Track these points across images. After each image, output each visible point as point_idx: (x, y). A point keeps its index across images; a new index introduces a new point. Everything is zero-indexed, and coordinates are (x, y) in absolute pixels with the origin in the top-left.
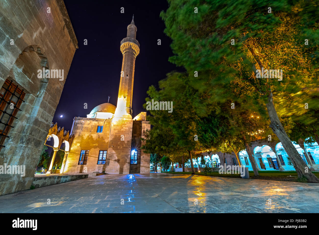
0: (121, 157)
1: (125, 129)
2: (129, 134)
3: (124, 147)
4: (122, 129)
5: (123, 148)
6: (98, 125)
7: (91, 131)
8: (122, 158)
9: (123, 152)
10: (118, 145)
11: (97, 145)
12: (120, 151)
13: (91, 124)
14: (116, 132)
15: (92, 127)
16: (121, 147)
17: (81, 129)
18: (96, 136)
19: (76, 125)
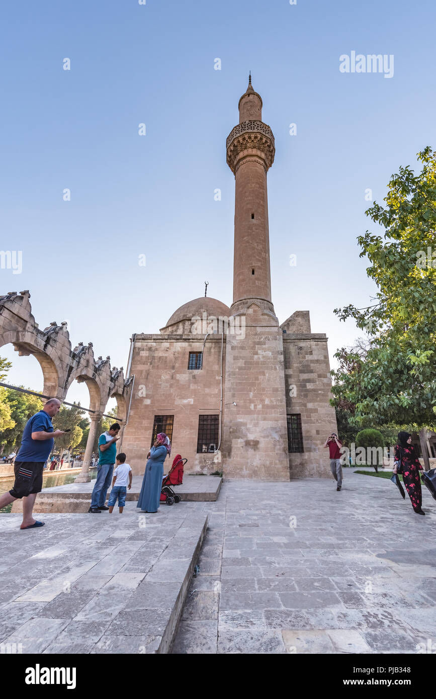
0: (262, 435)
1: (264, 357)
2: (275, 369)
3: (268, 407)
4: (256, 356)
5: (262, 408)
6: (189, 350)
7: (173, 368)
8: (264, 437)
9: (265, 419)
10: (250, 400)
11: (192, 403)
12: (255, 416)
13: (173, 350)
14: (239, 365)
15: (177, 355)
16: (260, 407)
17: (151, 364)
18: (187, 379)
19: (138, 354)
